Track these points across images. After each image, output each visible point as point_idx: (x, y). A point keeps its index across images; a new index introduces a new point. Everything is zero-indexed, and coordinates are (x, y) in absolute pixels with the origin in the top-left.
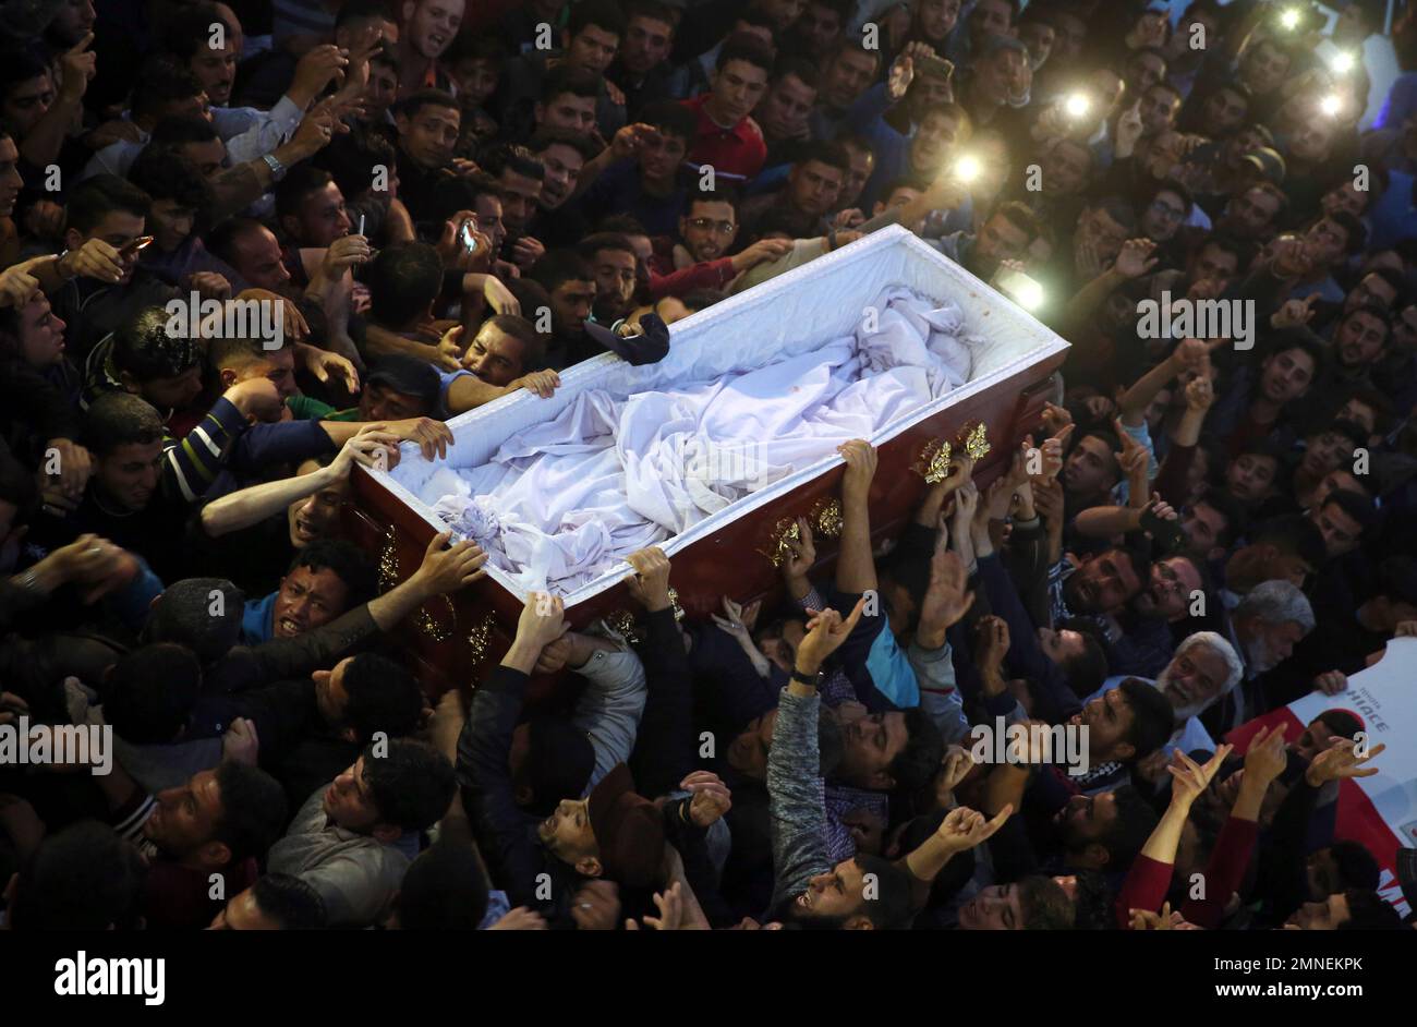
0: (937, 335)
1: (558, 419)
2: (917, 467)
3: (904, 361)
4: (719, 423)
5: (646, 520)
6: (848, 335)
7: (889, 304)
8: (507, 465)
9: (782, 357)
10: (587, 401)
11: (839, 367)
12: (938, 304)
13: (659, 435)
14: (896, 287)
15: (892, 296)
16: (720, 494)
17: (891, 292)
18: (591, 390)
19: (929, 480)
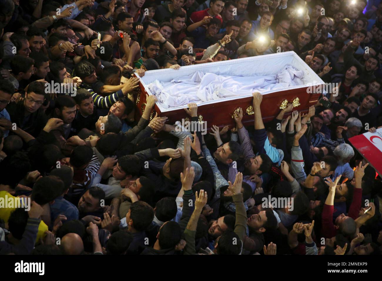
0: (296, 78)
1: (190, 76)
2: (278, 105)
3: (285, 81)
4: (228, 84)
5: (200, 100)
6: (275, 74)
7: (286, 69)
8: (173, 83)
9: (254, 75)
10: (197, 73)
11: (270, 80)
12: (297, 70)
13: (211, 83)
14: (289, 65)
15: (287, 67)
16: (220, 97)
17: (288, 66)
18: (199, 71)
19: (281, 108)
